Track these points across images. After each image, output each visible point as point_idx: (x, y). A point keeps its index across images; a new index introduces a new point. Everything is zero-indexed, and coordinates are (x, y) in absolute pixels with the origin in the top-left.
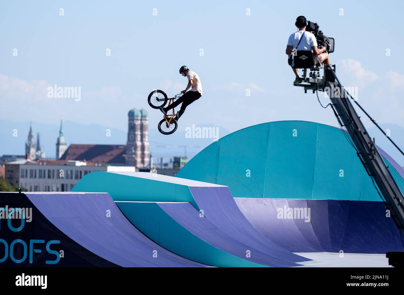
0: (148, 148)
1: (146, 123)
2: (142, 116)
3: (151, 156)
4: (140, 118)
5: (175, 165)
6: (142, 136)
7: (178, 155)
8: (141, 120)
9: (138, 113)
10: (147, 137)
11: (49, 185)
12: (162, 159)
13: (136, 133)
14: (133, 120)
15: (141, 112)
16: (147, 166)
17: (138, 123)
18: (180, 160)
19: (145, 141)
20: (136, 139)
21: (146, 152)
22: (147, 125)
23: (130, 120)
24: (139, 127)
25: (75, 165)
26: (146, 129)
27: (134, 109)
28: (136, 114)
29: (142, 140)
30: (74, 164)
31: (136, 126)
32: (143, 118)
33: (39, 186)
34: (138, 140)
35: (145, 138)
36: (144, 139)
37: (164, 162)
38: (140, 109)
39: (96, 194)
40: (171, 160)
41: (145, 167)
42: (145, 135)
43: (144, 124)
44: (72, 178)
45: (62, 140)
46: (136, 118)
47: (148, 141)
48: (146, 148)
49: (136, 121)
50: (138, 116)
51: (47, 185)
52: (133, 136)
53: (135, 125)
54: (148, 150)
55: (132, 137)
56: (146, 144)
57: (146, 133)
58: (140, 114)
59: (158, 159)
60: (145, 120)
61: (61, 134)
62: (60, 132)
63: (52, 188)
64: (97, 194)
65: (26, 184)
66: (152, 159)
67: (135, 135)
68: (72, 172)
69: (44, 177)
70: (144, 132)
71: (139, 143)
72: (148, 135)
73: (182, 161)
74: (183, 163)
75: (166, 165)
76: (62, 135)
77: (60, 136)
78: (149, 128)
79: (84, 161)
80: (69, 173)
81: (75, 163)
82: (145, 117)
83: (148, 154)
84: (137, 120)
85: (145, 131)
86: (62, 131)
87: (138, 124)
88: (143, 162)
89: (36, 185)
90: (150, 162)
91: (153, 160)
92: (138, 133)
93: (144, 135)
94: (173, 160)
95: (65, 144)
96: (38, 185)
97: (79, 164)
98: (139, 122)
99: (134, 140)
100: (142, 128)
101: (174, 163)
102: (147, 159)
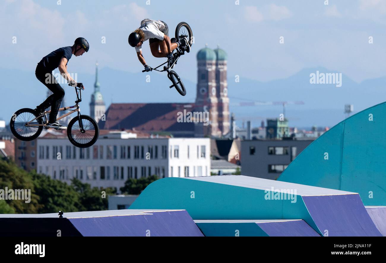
0: (228, 107)
1: (224, 69)
2: (217, 59)
3: (232, 119)
4: (214, 62)
5: (269, 131)
6: (219, 89)
7: (272, 117)
8: (217, 65)
9: (211, 55)
10: (225, 89)
11: (82, 169)
12: (249, 123)
13: (210, 84)
14: (205, 65)
15: (217, 52)
16: (227, 134)
17: (212, 69)
18: (276, 124)
19: (223, 96)
20: (210, 94)
21: (225, 113)
22: (226, 72)
23: (199, 65)
24: (213, 75)
25: (120, 138)
26: (225, 78)
27: (206, 48)
28: (208, 56)
29: (218, 95)
30: (118, 136)
31: (209, 74)
32: (220, 62)
33: (67, 170)
34: (212, 95)
35: (223, 92)
36: (221, 94)
37: (252, 127)
38: (215, 48)
39: (168, 212)
40: (263, 123)
41: (224, 136)
42: (223, 88)
43: (221, 70)
44: (115, 157)
45: (99, 98)
46: (208, 62)
47: (227, 97)
48: (225, 107)
49: (210, 66)
50: (211, 59)
51: (78, 169)
52: (205, 89)
53: (207, 72)
54: (228, 110)
55: (203, 91)
56: (225, 100)
57: (225, 84)
58: (215, 57)
59: (243, 124)
60: (223, 64)
61: (97, 89)
62: (96, 86)
63: (87, 173)
64: (170, 212)
65: (47, 168)
66: (234, 123)
67: (208, 88)
68: (115, 147)
69: (75, 157)
70: (221, 83)
71: (214, 100)
72: (227, 87)
73: (279, 125)
74: (280, 128)
75: (255, 131)
76: (99, 91)
77: (95, 92)
78: (229, 76)
79: (133, 132)
80: (112, 149)
81: (120, 134)
82: (223, 59)
83: (228, 116)
84: (211, 64)
85: (223, 81)
86: (98, 84)
87: (213, 71)
88: (221, 128)
89: (62, 169)
90: (232, 127)
91: (236, 124)
92: (213, 84)
93: (221, 87)
94: (266, 125)
95: (103, 104)
96: (64, 168)
97: (125, 135)
98: (214, 68)
99: (207, 95)
100: (218, 76)
101: (268, 128)
102: (226, 124)
